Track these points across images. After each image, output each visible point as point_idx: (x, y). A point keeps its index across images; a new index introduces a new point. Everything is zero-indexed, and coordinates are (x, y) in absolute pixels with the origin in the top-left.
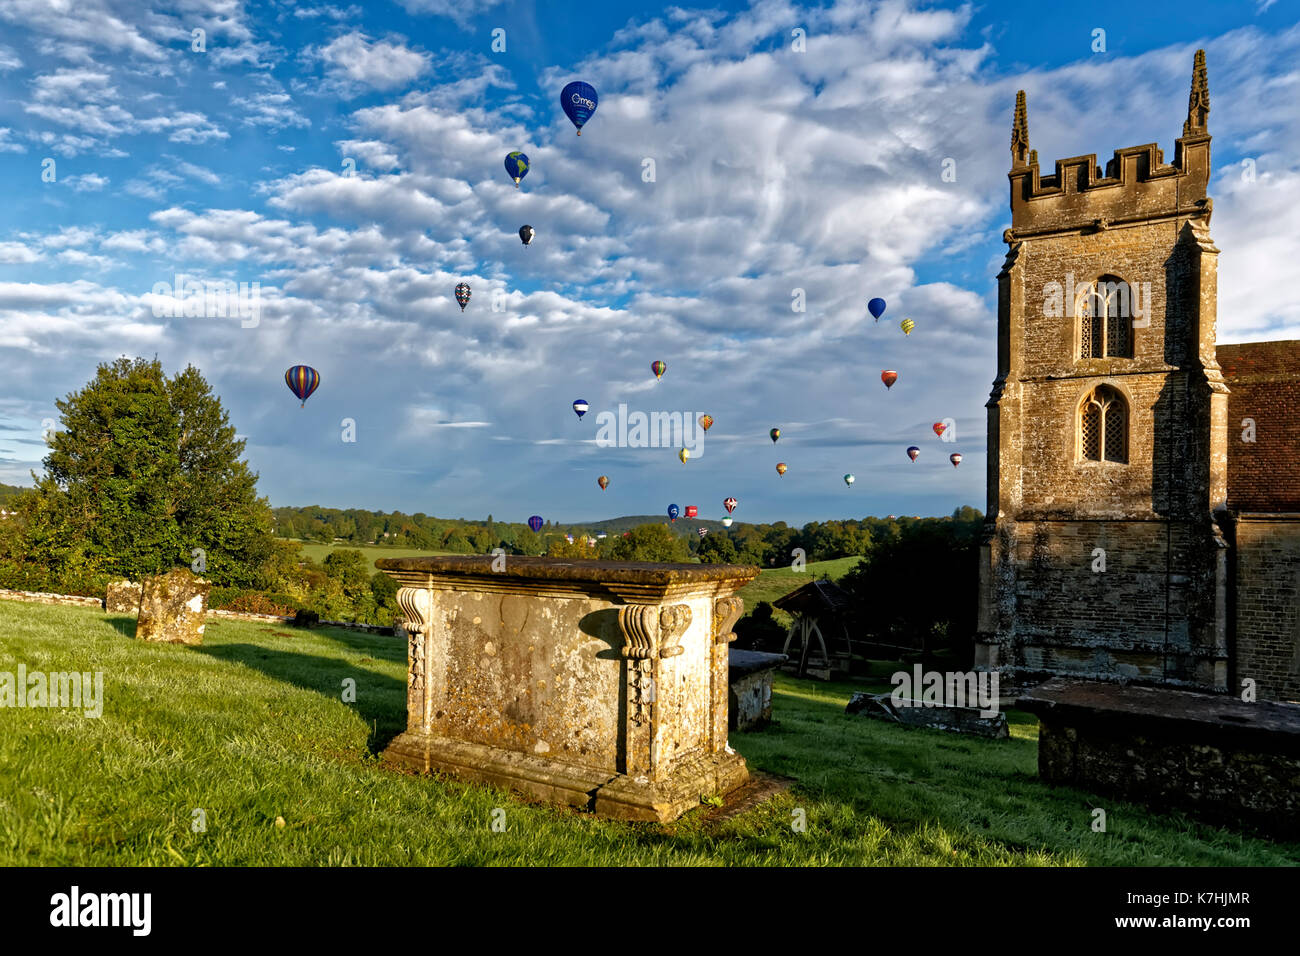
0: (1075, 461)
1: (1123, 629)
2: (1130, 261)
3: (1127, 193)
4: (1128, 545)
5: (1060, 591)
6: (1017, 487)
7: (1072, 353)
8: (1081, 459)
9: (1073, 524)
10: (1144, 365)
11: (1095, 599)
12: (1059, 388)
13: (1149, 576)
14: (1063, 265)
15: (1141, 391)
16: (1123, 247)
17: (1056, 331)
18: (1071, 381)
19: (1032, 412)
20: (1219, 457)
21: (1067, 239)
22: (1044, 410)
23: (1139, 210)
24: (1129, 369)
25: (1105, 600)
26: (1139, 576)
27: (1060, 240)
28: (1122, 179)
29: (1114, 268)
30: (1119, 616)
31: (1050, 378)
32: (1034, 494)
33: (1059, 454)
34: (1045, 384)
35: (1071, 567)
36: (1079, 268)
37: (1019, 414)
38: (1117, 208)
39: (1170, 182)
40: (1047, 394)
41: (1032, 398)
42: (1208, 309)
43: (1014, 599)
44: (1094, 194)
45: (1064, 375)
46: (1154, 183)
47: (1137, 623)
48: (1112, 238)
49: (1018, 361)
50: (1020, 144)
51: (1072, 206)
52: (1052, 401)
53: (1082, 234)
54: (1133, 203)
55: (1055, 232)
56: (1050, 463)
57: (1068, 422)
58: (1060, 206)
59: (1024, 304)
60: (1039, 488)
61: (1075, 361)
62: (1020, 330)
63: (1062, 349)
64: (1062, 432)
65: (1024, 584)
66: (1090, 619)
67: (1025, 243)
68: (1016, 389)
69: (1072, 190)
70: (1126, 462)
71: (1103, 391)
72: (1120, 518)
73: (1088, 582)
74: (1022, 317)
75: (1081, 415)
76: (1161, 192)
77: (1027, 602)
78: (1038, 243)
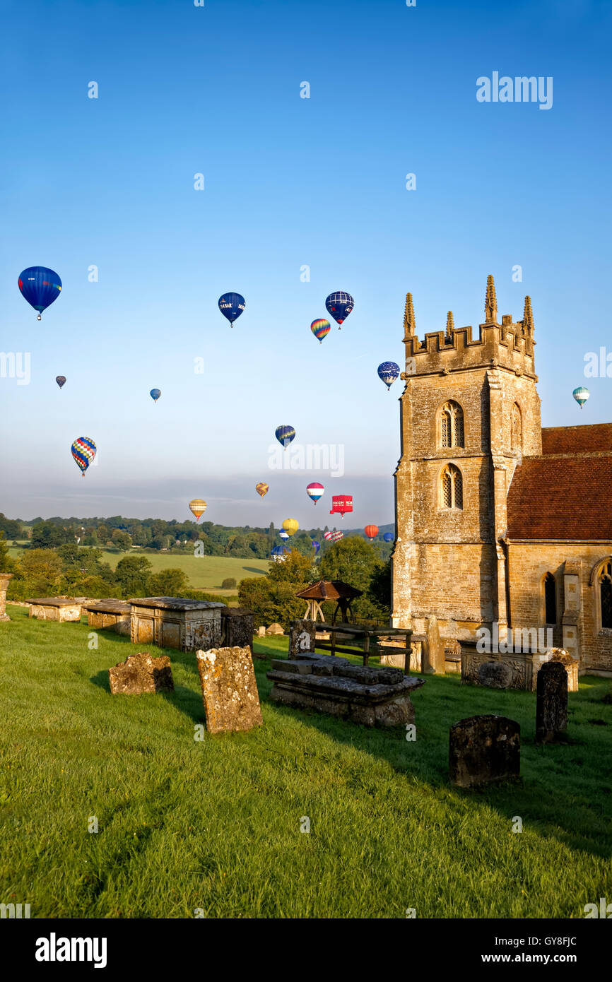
0: (438, 508)
1: (462, 608)
2: (461, 393)
3: (458, 354)
4: (464, 557)
5: (432, 585)
6: (410, 523)
7: (435, 445)
8: (443, 506)
9: (438, 545)
10: (469, 453)
11: (449, 590)
12: (430, 465)
13: (473, 576)
14: (430, 394)
15: (467, 467)
16: (457, 384)
17: (427, 431)
18: (435, 461)
19: (417, 479)
20: (501, 507)
21: (431, 379)
22: (423, 476)
23: (464, 364)
24: (462, 455)
25: (453, 590)
26: (469, 576)
27: (428, 379)
28: (455, 346)
29: (454, 396)
30: (460, 600)
31: (424, 459)
32: (419, 528)
33: (430, 504)
34: (423, 463)
35: (436, 571)
36: (438, 395)
37: (410, 480)
38: (454, 362)
39: (478, 348)
40: (424, 469)
41: (417, 471)
42: (496, 421)
43: (410, 591)
44: (443, 354)
45: (431, 457)
46: (470, 349)
47: (469, 604)
48: (453, 379)
49: (410, 449)
50: (408, 323)
51: (434, 360)
52: (426, 473)
53: (440, 376)
54: (461, 360)
55: (426, 374)
56: (426, 509)
57: (434, 485)
58: (428, 360)
59: (412, 416)
60: (421, 524)
61: (437, 449)
62: (410, 431)
63: (431, 442)
64: (431, 491)
65: (414, 581)
66: (447, 602)
67: (411, 381)
68: (408, 466)
69: (433, 351)
70: (462, 509)
71: (452, 466)
72: (458, 542)
73: (445, 580)
74: (410, 423)
75: (442, 481)
76: (474, 354)
77: (416, 592)
78: (418, 381)
